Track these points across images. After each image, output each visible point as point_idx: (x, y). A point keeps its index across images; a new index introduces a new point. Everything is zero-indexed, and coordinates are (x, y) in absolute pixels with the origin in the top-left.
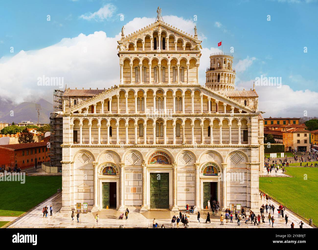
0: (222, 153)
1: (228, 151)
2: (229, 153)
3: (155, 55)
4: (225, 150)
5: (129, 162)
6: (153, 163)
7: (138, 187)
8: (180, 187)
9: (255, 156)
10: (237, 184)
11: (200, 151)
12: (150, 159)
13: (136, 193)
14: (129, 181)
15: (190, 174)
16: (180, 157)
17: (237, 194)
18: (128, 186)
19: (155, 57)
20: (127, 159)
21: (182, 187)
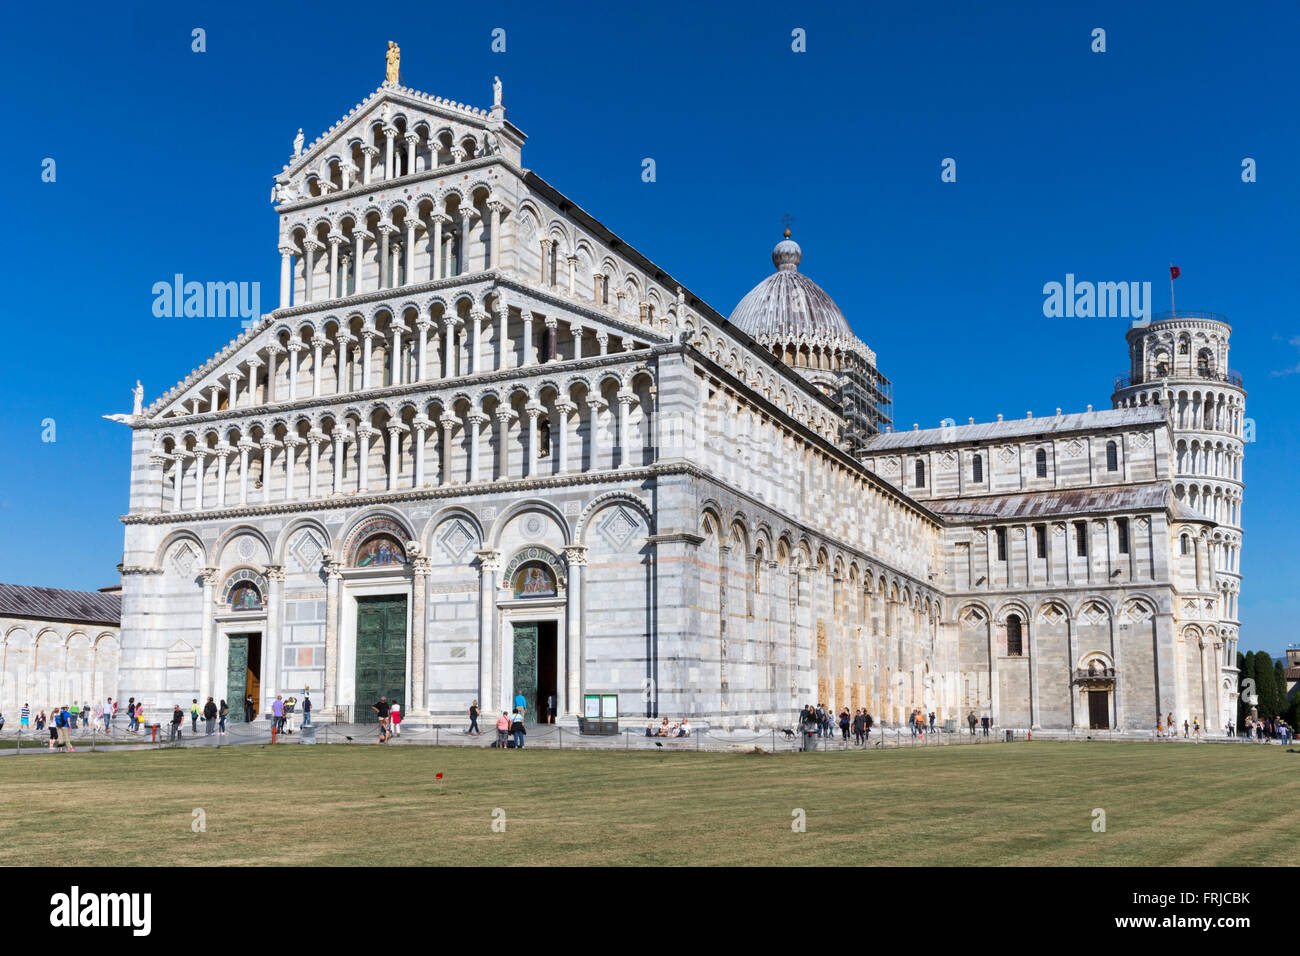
0: (565, 509)
1: (584, 497)
2: (589, 506)
3: (371, 199)
4: (575, 497)
5: (296, 564)
6: (365, 563)
7: (319, 646)
8: (438, 642)
9: (669, 509)
10: (621, 626)
11: (494, 508)
12: (352, 548)
13: (310, 667)
14: (295, 628)
15: (469, 595)
16: (438, 536)
17: (621, 665)
18: (290, 644)
19: (371, 204)
20: (291, 554)
21: (445, 641)
